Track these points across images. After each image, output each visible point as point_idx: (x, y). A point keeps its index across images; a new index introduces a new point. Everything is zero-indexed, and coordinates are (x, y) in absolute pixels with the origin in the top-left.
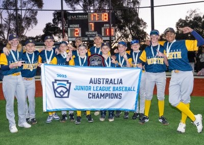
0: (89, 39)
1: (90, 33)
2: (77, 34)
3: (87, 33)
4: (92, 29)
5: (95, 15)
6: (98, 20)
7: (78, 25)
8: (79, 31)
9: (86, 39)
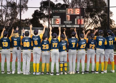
0: (66, 26)
1: (67, 22)
2: (58, 22)
3: (65, 22)
4: (68, 19)
5: (71, 10)
6: (73, 13)
7: (59, 17)
8: (59, 20)
9: (64, 26)
